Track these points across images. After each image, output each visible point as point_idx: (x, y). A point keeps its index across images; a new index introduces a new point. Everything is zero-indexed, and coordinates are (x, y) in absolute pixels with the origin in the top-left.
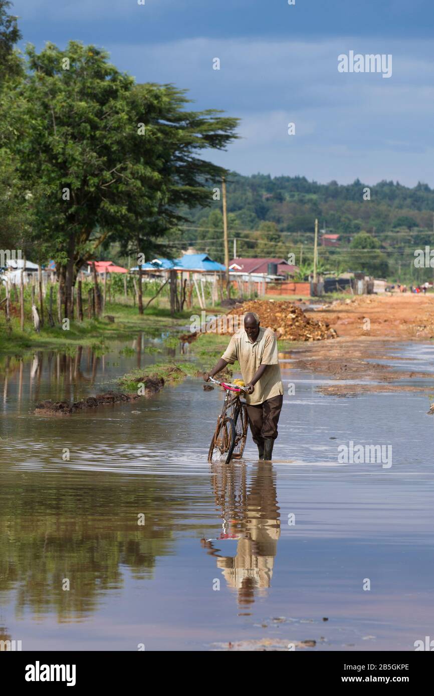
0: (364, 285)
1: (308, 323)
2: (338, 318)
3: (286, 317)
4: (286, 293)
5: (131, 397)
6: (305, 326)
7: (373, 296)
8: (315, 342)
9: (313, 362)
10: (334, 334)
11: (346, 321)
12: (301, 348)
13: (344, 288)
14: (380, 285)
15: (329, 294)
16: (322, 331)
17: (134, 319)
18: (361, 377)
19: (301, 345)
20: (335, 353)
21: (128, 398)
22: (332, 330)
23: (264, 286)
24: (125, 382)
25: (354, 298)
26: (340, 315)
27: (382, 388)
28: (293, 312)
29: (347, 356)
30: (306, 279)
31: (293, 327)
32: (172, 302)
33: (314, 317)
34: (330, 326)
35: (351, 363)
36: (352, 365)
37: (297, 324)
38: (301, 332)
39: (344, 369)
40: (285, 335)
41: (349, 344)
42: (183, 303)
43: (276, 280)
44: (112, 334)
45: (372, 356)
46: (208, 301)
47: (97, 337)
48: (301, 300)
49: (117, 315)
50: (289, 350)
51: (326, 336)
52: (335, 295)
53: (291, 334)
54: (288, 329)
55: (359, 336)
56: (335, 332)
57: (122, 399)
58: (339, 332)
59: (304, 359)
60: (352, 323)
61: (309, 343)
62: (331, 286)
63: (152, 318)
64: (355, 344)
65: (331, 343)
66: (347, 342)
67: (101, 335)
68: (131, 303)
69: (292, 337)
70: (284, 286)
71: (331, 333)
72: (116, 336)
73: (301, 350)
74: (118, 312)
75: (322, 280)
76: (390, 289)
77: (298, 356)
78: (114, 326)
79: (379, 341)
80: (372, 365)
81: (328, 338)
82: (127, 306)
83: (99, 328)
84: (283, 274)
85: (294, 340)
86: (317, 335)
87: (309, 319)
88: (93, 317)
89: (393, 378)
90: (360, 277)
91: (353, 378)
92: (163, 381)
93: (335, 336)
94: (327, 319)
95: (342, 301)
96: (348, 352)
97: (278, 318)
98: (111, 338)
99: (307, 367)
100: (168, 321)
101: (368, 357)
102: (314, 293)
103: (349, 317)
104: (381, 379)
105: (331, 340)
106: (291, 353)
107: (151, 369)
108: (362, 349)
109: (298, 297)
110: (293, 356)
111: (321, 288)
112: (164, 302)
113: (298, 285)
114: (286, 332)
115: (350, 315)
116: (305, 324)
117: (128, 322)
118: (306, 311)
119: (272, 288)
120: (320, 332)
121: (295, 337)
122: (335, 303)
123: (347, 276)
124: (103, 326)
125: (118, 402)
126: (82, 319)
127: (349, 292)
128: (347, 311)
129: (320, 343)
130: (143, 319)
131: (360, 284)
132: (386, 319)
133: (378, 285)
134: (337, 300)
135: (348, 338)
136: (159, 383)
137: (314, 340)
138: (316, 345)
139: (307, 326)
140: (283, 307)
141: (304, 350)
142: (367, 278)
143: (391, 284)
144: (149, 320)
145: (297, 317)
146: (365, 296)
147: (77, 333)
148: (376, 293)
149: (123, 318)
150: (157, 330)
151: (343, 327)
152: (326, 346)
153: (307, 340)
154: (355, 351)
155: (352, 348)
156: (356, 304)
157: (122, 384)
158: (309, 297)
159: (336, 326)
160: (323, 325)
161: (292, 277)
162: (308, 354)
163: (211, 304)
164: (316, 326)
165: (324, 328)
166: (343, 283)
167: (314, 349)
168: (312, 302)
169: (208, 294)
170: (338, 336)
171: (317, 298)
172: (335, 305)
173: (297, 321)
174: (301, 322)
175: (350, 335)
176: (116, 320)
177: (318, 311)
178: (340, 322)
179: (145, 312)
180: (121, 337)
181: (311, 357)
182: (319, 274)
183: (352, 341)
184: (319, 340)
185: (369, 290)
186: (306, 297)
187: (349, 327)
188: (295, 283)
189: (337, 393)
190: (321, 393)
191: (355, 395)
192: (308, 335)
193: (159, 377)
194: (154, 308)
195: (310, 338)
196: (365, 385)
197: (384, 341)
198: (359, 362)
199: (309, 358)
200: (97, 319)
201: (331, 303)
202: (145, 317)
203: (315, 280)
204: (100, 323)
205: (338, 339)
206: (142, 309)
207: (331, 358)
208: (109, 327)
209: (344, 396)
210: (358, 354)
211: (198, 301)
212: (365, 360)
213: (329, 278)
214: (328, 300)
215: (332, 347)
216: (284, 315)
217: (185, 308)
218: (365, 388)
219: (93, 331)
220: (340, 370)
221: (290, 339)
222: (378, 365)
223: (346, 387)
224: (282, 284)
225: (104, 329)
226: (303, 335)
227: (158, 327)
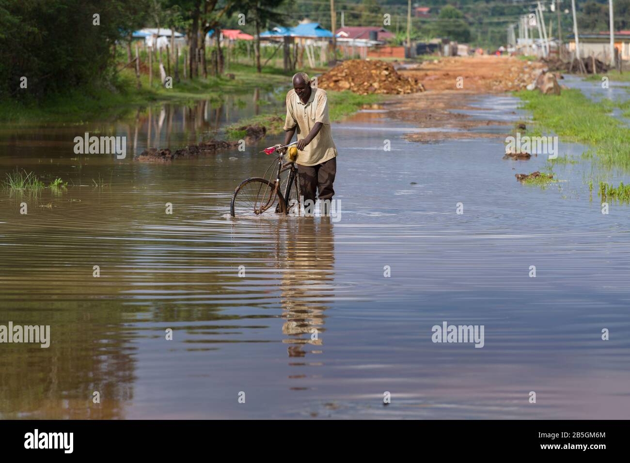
0: (449, 48)
1: (400, 79)
2: (426, 75)
3: (380, 73)
4: (384, 56)
5: (232, 144)
6: (397, 82)
7: (457, 58)
8: (406, 95)
9: (402, 112)
10: (422, 88)
11: (433, 78)
12: (392, 100)
13: (433, 51)
14: (463, 49)
15: (421, 56)
16: (411, 86)
17: (253, 77)
18: (443, 126)
19: (393, 97)
20: (422, 104)
21: (229, 145)
22: (420, 85)
23: (366, 50)
24: (230, 131)
25: (441, 59)
26: (429, 73)
27: (462, 135)
28: (387, 69)
29: (432, 107)
30: (401, 44)
31: (387, 82)
32: (286, 62)
33: (405, 74)
34: (419, 81)
35: (435, 113)
36: (436, 115)
37: (390, 79)
38: (393, 87)
39: (428, 118)
40: (379, 89)
41: (435, 97)
42: (295, 64)
43: (377, 45)
44: (230, 89)
45: (454, 107)
46: (318, 62)
47: (217, 91)
48: (396, 61)
49: (239, 73)
50: (382, 102)
51: (415, 90)
52: (426, 57)
53: (385, 89)
54: (382, 84)
55: (443, 90)
56: (423, 86)
57: (223, 146)
58: (426, 87)
59: (394, 109)
60: (438, 79)
61: (399, 96)
62: (423, 49)
63: (268, 76)
64: (440, 96)
65: (419, 96)
66: (433, 95)
67: (221, 89)
68: (251, 63)
69: (385, 91)
70: (383, 50)
71: (419, 87)
72: (234, 91)
73: (392, 102)
74: (238, 71)
75: (414, 44)
76: (472, 52)
77: (389, 107)
78: (234, 82)
79: (461, 94)
80: (453, 114)
81: (417, 91)
82: (247, 66)
83: (220, 84)
84: (382, 40)
85: (387, 93)
86: (407, 89)
87: (400, 76)
88: (215, 75)
89: (472, 126)
90: (446, 42)
91: (436, 127)
92: (264, 130)
93: (423, 90)
94: (417, 75)
95: (431, 62)
96: (433, 103)
97: (373, 75)
98: (229, 92)
99: (396, 117)
100: (281, 78)
101: (451, 108)
102: (408, 55)
103: (435, 75)
104: (461, 127)
105: (419, 94)
106: (384, 104)
107: (257, 119)
108: (445, 100)
109: (394, 59)
110: (385, 107)
111: (413, 51)
112: (279, 63)
113: (395, 50)
114: (380, 87)
115: (437, 73)
116: (396, 79)
117: (248, 79)
118: (400, 69)
119: (373, 51)
120: (409, 87)
121: (388, 91)
122: (424, 63)
123: (436, 41)
124: (224, 82)
125: (219, 149)
126: (206, 77)
127: (437, 55)
128: (434, 70)
129: (410, 96)
130: (260, 77)
131: (446, 48)
132: (467, 75)
133: (462, 49)
134: (426, 60)
135: (434, 92)
136: (260, 131)
137: (404, 93)
138: (405, 98)
139: (399, 81)
140: (378, 65)
141: (395, 102)
142: (452, 43)
143: (472, 48)
144: (265, 77)
145: (390, 74)
146: (451, 57)
147: (200, 88)
148: (460, 56)
149: (241, 76)
150: (270, 86)
151: (430, 83)
152: (415, 99)
153: (398, 93)
154: (440, 102)
155: (437, 100)
156: (442, 64)
157: (227, 132)
158: (404, 59)
159: (424, 82)
160: (412, 81)
161: (390, 42)
162: (398, 105)
163: (320, 64)
164: (406, 81)
165: (413, 83)
166: (433, 47)
167: (404, 101)
168: (406, 63)
169: (317, 57)
170: (425, 90)
171: (410, 60)
172: (425, 65)
173: (390, 77)
174: (393, 78)
175: (436, 89)
176: (236, 78)
177: (409, 69)
178: (427, 78)
179: (263, 70)
180: (238, 92)
181: (400, 107)
182: (412, 40)
183: (437, 94)
184: (408, 93)
185: (454, 53)
186: (401, 59)
187: (435, 82)
188: (392, 47)
189: (421, 140)
190: (406, 140)
191: (437, 142)
192: (400, 90)
193: (260, 126)
194: (271, 67)
195: (401, 92)
196: (446, 132)
197: (465, 94)
198: (442, 112)
199: (399, 109)
200: (219, 77)
201: (421, 63)
202: (262, 75)
203: (408, 45)
204: (222, 80)
205: (425, 93)
206: (259, 68)
207: (418, 109)
208: (229, 83)
209: (427, 142)
210: (441, 105)
211: (309, 63)
212: (448, 110)
213: (420, 43)
214: (419, 61)
215: (419, 99)
216: (378, 72)
217: (297, 67)
218: (447, 135)
219: (215, 86)
220: (424, 120)
221: (383, 93)
222: (459, 115)
223: (430, 134)
224: (381, 48)
225: (226, 85)
226: (395, 90)
227: (272, 83)
